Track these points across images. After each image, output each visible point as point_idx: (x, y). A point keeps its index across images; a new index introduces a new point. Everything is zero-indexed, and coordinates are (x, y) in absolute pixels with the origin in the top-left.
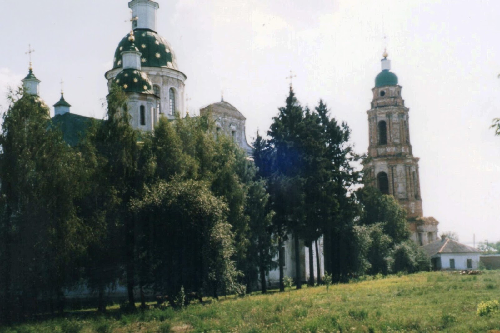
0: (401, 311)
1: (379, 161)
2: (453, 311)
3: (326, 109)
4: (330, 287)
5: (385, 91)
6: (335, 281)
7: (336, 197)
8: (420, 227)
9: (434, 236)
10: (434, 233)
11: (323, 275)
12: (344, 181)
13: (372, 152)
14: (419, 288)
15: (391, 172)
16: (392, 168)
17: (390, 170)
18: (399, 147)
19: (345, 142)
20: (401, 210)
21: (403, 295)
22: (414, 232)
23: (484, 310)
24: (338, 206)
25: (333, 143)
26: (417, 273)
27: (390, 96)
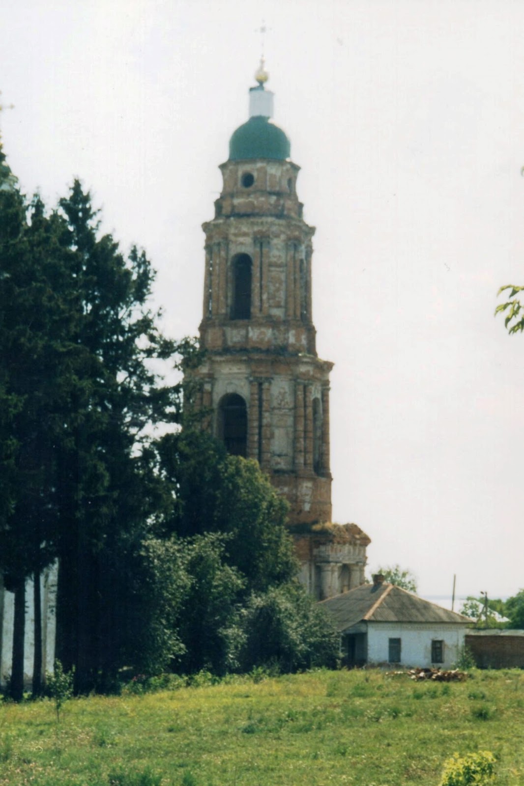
0: (249, 775)
1: (227, 362)
2: (382, 778)
3: (90, 208)
4: (66, 704)
5: (255, 174)
6: (81, 688)
7: (101, 457)
8: (322, 548)
9: (356, 575)
10: (356, 568)
11: (49, 670)
12: (127, 412)
13: (209, 337)
14: (304, 714)
15: (256, 396)
16: (259, 384)
17: (256, 390)
18: (282, 328)
19: (137, 303)
20: (276, 503)
21: (261, 731)
22: (304, 564)
23: (459, 775)
24: (106, 484)
25: (103, 305)
26: (303, 672)
27: (268, 189)
